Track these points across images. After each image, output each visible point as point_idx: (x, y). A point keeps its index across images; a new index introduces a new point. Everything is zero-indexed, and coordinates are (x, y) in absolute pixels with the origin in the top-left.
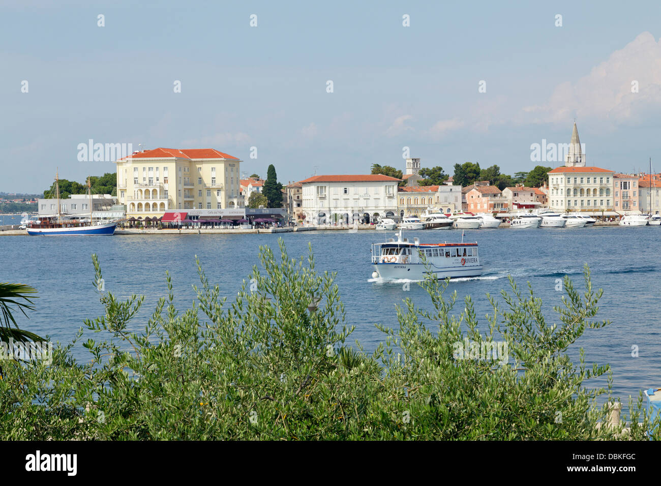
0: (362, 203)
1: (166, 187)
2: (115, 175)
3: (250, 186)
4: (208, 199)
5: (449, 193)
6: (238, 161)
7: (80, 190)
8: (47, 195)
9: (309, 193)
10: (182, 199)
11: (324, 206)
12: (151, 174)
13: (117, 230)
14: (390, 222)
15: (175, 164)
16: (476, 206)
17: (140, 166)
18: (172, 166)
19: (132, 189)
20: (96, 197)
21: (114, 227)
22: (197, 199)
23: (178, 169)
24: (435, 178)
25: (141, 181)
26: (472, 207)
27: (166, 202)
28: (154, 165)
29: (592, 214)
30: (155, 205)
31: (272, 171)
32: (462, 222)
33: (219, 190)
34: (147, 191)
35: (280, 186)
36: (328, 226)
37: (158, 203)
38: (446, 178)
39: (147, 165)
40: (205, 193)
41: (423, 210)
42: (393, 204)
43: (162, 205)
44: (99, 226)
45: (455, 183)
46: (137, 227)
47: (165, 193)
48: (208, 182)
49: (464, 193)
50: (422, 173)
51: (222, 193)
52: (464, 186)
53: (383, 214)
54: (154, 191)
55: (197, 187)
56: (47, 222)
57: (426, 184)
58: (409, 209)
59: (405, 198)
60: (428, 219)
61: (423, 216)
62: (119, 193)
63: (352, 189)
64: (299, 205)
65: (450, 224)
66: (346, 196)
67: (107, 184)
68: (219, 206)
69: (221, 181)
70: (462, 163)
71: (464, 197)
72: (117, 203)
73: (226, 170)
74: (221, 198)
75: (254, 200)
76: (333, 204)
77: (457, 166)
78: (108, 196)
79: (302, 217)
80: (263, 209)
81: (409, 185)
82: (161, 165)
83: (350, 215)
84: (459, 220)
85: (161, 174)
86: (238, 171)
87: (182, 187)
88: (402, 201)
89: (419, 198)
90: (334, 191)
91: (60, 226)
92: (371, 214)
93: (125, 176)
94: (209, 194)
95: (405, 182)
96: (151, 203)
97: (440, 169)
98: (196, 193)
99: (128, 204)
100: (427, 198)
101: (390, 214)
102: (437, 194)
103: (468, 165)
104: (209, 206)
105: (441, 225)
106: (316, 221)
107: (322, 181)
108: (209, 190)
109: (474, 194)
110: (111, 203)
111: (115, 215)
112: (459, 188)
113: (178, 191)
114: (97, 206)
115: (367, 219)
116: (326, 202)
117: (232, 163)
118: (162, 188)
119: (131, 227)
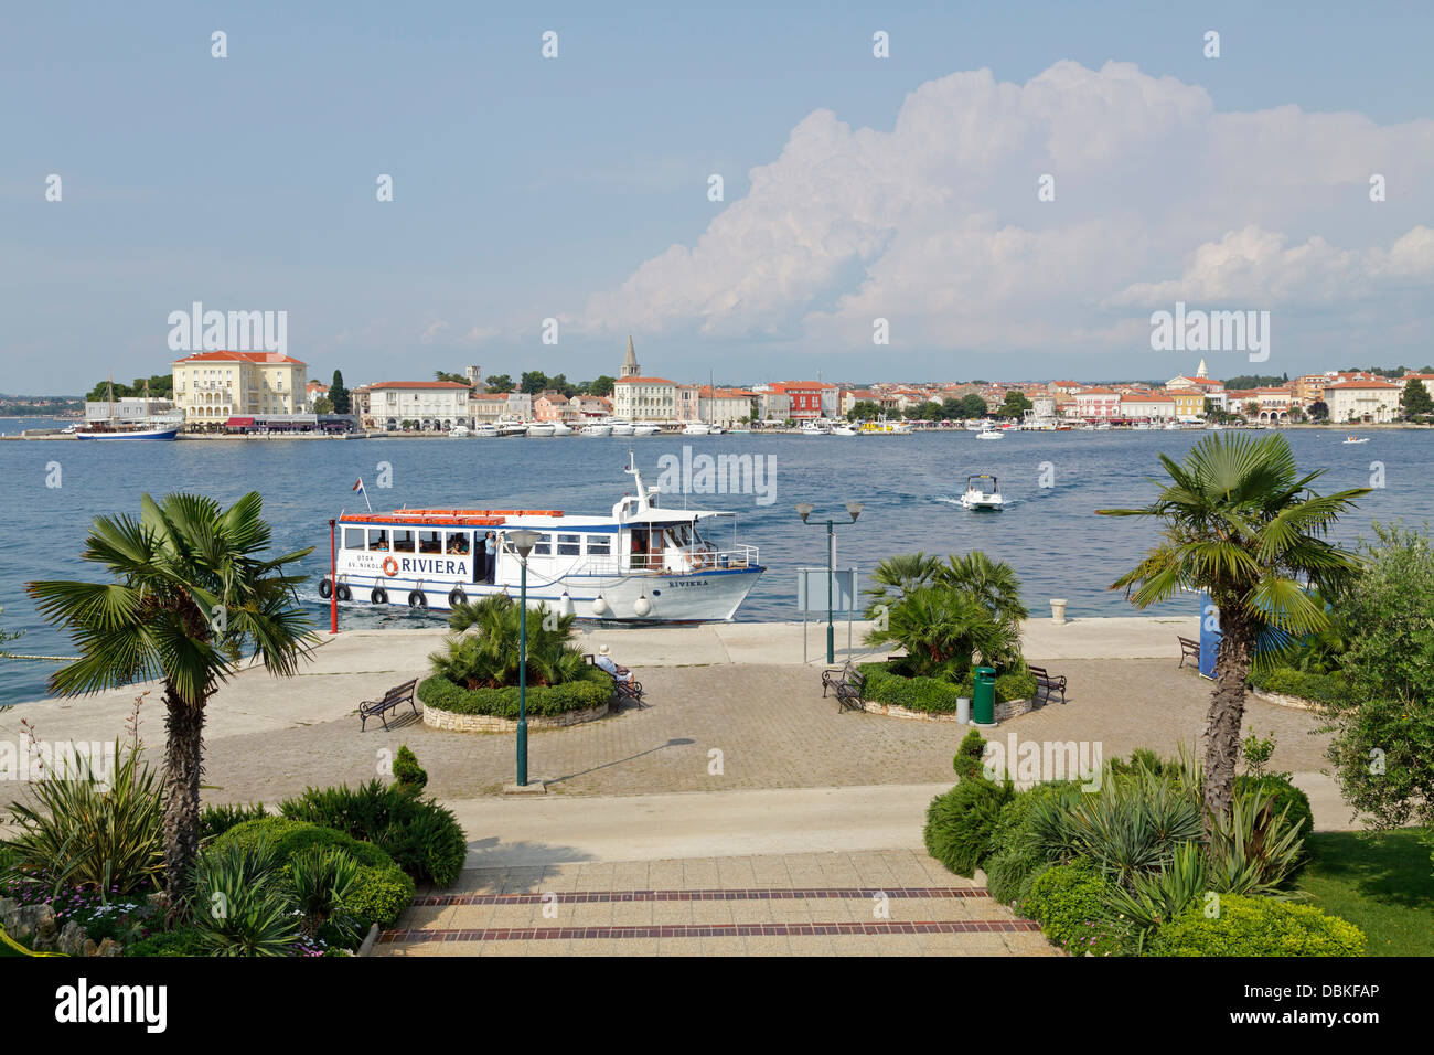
0: (432, 411)
1: (230, 391)
2: (171, 377)
3: (314, 391)
4: (273, 404)
5: (518, 401)
6: (304, 366)
7: (128, 392)
8: (90, 397)
9: (378, 401)
10: (247, 404)
11: (394, 413)
12: (213, 377)
13: (178, 435)
14: (463, 430)
15: (238, 368)
16: (545, 414)
17: (201, 369)
18: (236, 370)
19: (191, 392)
20: (151, 400)
21: (175, 432)
22: (262, 405)
23: (243, 373)
24: (502, 386)
25: (201, 384)
26: (541, 415)
27: (230, 407)
28: (217, 368)
29: (657, 423)
30: (217, 409)
31: (338, 376)
32: (534, 429)
33: (285, 395)
34: (209, 395)
35: (347, 392)
36: (401, 433)
37: (222, 407)
38: (514, 386)
39: (209, 368)
40: (270, 398)
41: (495, 417)
42: (465, 411)
43: (226, 409)
44: (159, 430)
45: (522, 392)
46: (198, 432)
47: (228, 397)
48: (273, 386)
49: (533, 401)
50: (490, 380)
51: (289, 398)
52: (533, 394)
53: (454, 421)
54: (217, 395)
55: (261, 392)
56: (99, 427)
57: (493, 391)
58: (480, 416)
59: (476, 405)
60: (501, 427)
61: (496, 423)
62: (175, 396)
63: (422, 396)
64: (366, 411)
65: (524, 432)
66: (416, 403)
67: (163, 386)
68: (286, 412)
69: (287, 385)
70: (529, 371)
71: (533, 406)
72: (174, 407)
73: (293, 374)
74: (288, 403)
75: (319, 407)
76: (403, 410)
77: (525, 375)
78: (163, 400)
79: (371, 423)
80: (332, 414)
81: (478, 392)
82: (224, 369)
83: (421, 422)
84: (532, 428)
85: (224, 378)
86: (304, 375)
87: (246, 392)
88: (473, 408)
89: (490, 405)
90: (404, 398)
91: (114, 431)
92: (442, 421)
93: (182, 377)
94: (274, 399)
95: (474, 389)
96: (213, 408)
97: (508, 377)
98: (261, 397)
99: (188, 408)
100: (497, 405)
101: (461, 421)
102: (508, 402)
103: (534, 374)
104: (266, 411)
105: (515, 432)
106: (385, 428)
107: (392, 387)
108: (275, 394)
109: (543, 402)
110: (168, 407)
111: (173, 420)
112: (528, 396)
113: (243, 395)
114: (153, 409)
115: (438, 426)
116: (396, 408)
117: (298, 368)
118: (225, 393)
119: (192, 432)
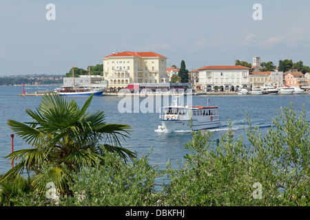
0: (230, 81)
1: (129, 71)
2: (102, 65)
3: (172, 71)
4: (150, 78)
5: (276, 75)
6: (166, 58)
7: (85, 73)
8: (68, 75)
9: (203, 75)
10: (137, 78)
11: (211, 82)
12: (121, 65)
13: (103, 93)
14: (245, 91)
15: (133, 60)
16: (290, 82)
17: (115, 61)
18: (132, 61)
19: (111, 72)
20: (93, 76)
21: (102, 92)
22: (144, 78)
23: (135, 62)
24: (268, 67)
25: (116, 68)
26: (288, 83)
27: (129, 80)
28: (122, 60)
30: (123, 81)
31: (183, 63)
32: (283, 90)
33: (156, 73)
34: (119, 74)
35: (187, 72)
36: (213, 92)
37: (125, 80)
38: (275, 67)
39: (119, 60)
40: (149, 75)
41: (262, 84)
42: (247, 81)
43: (127, 81)
44: (95, 91)
45: (279, 70)
46: (114, 92)
47: (128, 75)
48: (150, 69)
49: (284, 76)
50: (262, 65)
51: (158, 75)
52: (284, 72)
53: (241, 86)
54: (123, 74)
55: (145, 72)
56: (68, 89)
57: (264, 71)
58: (255, 84)
59: (253, 78)
60: (265, 89)
61: (262, 88)
62: (104, 74)
63: (225, 73)
64: (197, 81)
65: (277, 92)
66: (222, 77)
67: (99, 70)
68: (156, 82)
69: (157, 69)
70: (283, 60)
71: (284, 78)
72: (104, 79)
73: (159, 63)
74: (157, 78)
75: (174, 78)
76: (215, 81)
77: (281, 61)
78: (99, 76)
79: (199, 87)
80: (178, 83)
81: (255, 71)
82: (126, 60)
83: (224, 87)
84: (281, 90)
85: (126, 65)
86: (165, 63)
87: (137, 72)
88: (251, 79)
89: (260, 78)
90: (216, 74)
91: (74, 91)
92: (235, 86)
93: (108, 65)
94: (151, 75)
95: (253, 69)
96: (121, 80)
97: (271, 63)
98: (144, 75)
99: (109, 80)
100: (264, 78)
101: (245, 86)
102: (270, 76)
103: (286, 61)
104: (151, 82)
105: (272, 92)
106: (206, 90)
107: (209, 69)
108: (150, 73)
109: (289, 75)
110: (100, 80)
111: (103, 86)
112: (282, 73)
113: (135, 74)
114: (93, 81)
115: (233, 89)
116: (211, 80)
117: (163, 60)
118: (126, 72)
119: (111, 92)
